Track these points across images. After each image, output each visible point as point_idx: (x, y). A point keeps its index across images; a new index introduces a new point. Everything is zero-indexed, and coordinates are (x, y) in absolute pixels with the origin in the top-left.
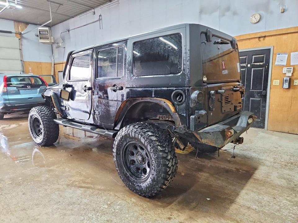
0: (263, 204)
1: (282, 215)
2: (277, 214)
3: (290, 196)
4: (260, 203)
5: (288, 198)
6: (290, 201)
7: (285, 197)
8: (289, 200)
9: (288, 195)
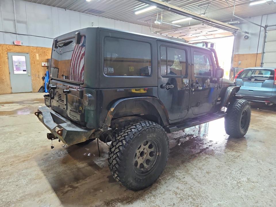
0: (21, 176)
1: (4, 179)
2: (8, 177)
3: (6, 197)
4: (24, 176)
5: (7, 193)
6: (4, 191)
7: (9, 192)
8: (6, 192)
9: (8, 196)
